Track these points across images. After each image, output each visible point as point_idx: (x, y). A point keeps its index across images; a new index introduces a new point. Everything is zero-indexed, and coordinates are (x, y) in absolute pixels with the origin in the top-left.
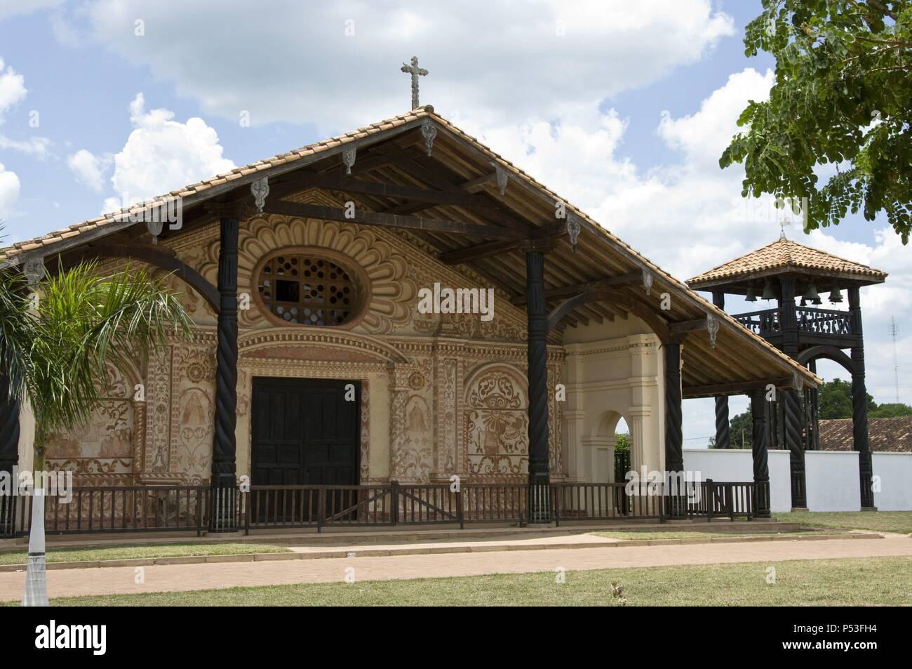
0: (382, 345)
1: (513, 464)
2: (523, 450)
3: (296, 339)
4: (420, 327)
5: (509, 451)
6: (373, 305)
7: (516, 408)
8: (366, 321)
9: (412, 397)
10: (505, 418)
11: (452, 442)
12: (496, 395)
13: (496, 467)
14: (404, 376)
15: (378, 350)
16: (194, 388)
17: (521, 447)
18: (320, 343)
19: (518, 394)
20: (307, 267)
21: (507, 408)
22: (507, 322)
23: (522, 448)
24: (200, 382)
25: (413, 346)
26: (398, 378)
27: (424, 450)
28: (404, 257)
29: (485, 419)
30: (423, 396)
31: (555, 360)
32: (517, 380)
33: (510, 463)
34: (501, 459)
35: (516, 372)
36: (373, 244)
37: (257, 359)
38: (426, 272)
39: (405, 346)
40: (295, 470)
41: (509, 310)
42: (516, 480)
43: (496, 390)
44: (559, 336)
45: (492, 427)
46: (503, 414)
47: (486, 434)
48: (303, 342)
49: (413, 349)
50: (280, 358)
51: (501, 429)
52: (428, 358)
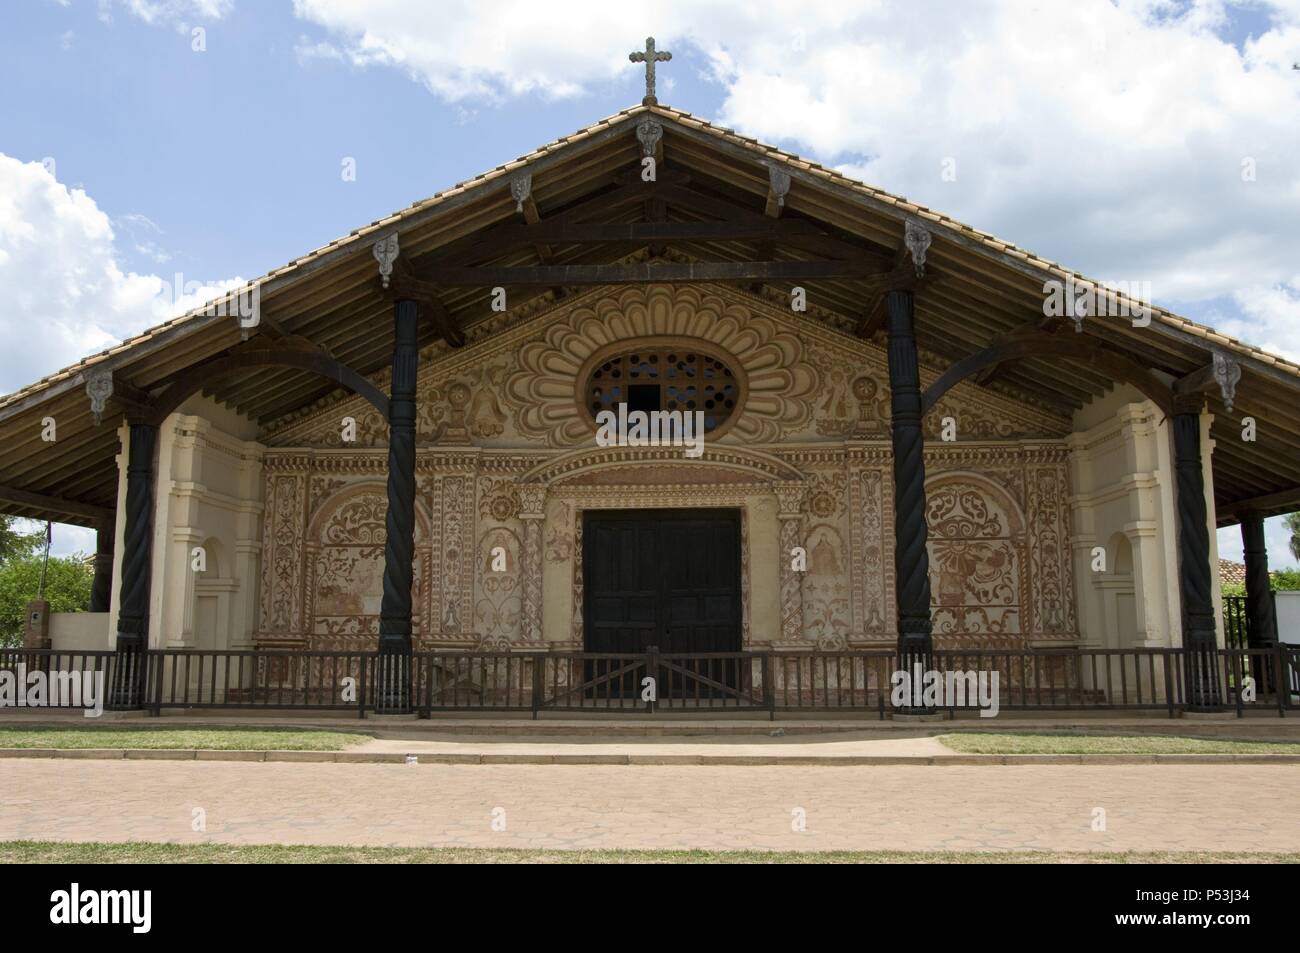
0: (764, 458)
1: (990, 621)
2: (1007, 599)
3: (636, 458)
4: (826, 429)
5: (984, 599)
6: (750, 405)
7: (994, 537)
8: (740, 428)
9: (815, 527)
10: (974, 552)
11: (878, 588)
12: (958, 519)
13: (961, 623)
14: (791, 498)
15: (760, 466)
16: (499, 528)
17: (1003, 593)
18: (671, 461)
19: (996, 515)
20: (672, 365)
21: (978, 536)
22: (974, 411)
23: (1006, 595)
24: (507, 521)
25: (814, 456)
26: (783, 501)
27: (836, 601)
28: (798, 336)
29: (939, 554)
30: (834, 525)
31: (1055, 460)
32: (991, 495)
33: (985, 617)
34: (969, 613)
35: (987, 483)
36: (748, 322)
37: (581, 487)
38: (835, 353)
39: (801, 457)
40: (650, 630)
41: (974, 394)
42: (998, 643)
43: (958, 512)
44: (1065, 426)
45: (953, 564)
46: (970, 546)
47: (941, 577)
48: (648, 461)
49: (814, 460)
50: (612, 485)
51: (970, 568)
52: (840, 472)
